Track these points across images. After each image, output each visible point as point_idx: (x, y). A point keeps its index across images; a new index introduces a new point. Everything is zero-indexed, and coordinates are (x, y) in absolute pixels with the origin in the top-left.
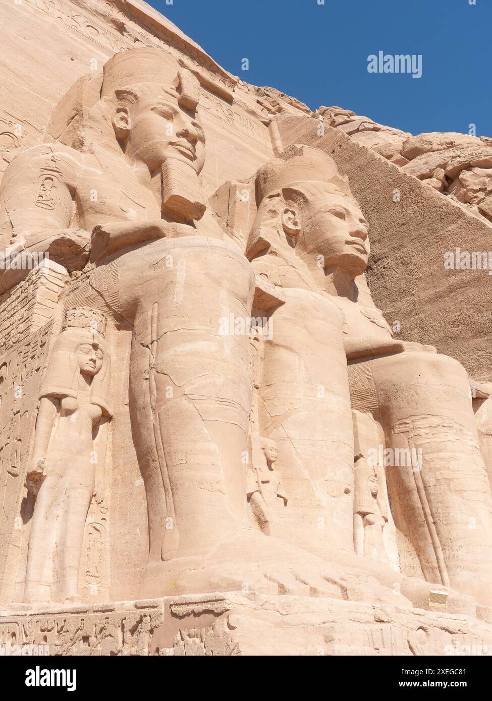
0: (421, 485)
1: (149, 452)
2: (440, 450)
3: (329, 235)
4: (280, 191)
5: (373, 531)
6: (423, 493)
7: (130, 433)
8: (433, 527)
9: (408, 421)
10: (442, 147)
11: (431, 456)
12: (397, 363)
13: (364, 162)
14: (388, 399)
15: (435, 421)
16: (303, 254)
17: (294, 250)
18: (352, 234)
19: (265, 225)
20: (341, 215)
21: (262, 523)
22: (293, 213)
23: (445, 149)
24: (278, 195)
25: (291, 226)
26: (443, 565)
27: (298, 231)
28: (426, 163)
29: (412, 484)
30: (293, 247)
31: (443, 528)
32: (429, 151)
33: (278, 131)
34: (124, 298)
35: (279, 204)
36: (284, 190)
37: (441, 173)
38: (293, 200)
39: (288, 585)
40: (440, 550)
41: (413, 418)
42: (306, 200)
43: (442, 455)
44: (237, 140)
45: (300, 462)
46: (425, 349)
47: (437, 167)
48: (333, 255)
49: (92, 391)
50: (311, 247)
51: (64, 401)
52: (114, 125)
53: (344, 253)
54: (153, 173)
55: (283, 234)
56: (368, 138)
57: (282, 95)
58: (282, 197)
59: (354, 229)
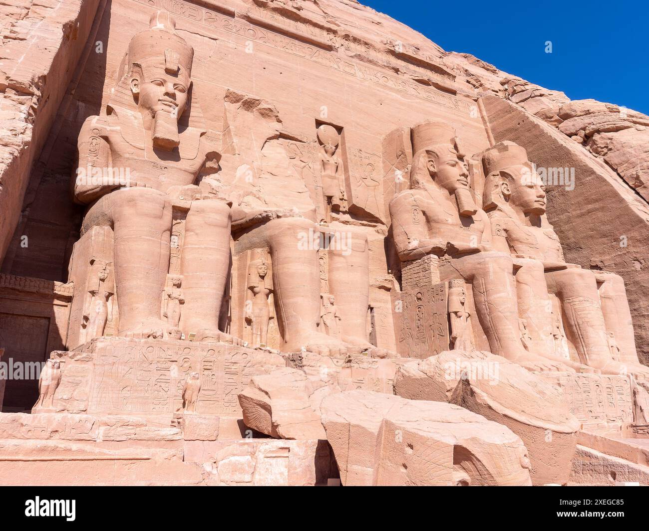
0: (577, 324)
1: (488, 328)
2: (584, 311)
3: (526, 199)
4: (498, 173)
5: (558, 342)
6: (577, 326)
7: (478, 320)
8: (582, 339)
9: (570, 298)
10: (583, 113)
11: (580, 313)
12: (564, 274)
13: (538, 133)
14: (561, 289)
15: (581, 299)
16: (513, 206)
17: (508, 203)
18: (538, 197)
19: (493, 194)
20: (531, 187)
21: (525, 347)
22: (506, 184)
23: (585, 115)
24: (498, 175)
25: (507, 193)
26: (586, 353)
27: (509, 195)
28: (573, 125)
29: (573, 323)
30: (507, 202)
31: (585, 339)
32: (575, 116)
33: (483, 105)
34: (468, 273)
35: (498, 180)
36: (500, 172)
37: (582, 133)
38: (506, 177)
39: (543, 368)
40: (585, 348)
41: (572, 297)
42: (513, 179)
43: (584, 312)
44: (463, 119)
45: (534, 325)
46: (576, 267)
47: (580, 130)
48: (529, 208)
49: (464, 308)
50: (517, 203)
51: (458, 313)
52: (428, 169)
53: (534, 207)
54: (451, 193)
55: (502, 196)
56: (538, 104)
57: (478, 61)
58: (500, 176)
59: (539, 195)
